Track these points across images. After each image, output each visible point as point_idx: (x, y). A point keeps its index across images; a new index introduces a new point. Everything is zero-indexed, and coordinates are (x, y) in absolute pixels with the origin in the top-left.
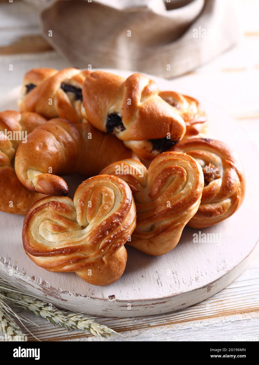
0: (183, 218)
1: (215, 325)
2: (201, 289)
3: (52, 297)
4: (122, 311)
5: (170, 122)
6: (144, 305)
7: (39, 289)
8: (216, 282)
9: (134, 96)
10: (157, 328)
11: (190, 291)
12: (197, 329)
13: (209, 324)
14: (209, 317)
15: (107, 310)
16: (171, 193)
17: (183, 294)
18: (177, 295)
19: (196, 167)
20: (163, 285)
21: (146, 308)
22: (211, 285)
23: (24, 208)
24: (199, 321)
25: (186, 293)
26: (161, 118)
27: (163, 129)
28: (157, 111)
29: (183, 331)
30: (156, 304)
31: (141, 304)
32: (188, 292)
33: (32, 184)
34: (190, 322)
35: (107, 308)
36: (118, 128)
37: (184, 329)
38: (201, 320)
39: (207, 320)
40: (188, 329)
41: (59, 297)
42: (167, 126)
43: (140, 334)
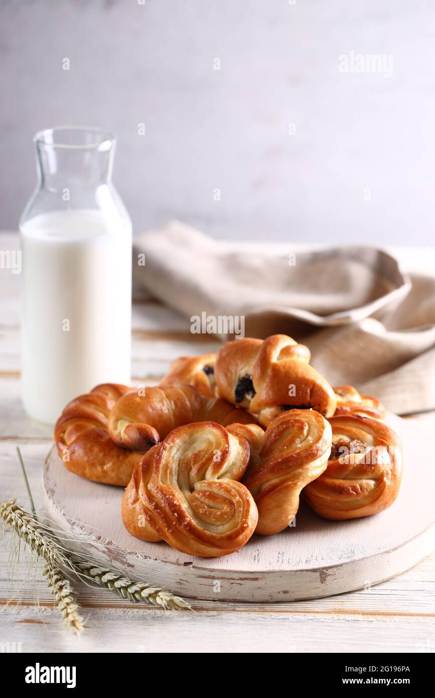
0: (296, 477)
1: (323, 620)
2: (310, 572)
3: (118, 563)
4: (200, 584)
5: (311, 386)
6: (229, 579)
7: (104, 552)
8: (333, 569)
9: (269, 351)
10: (243, 613)
11: (293, 571)
12: (296, 621)
13: (314, 618)
14: (318, 612)
15: (181, 581)
16: (284, 447)
17: (282, 573)
18: (274, 572)
19: (321, 422)
20: (261, 561)
21: (232, 584)
22: (325, 571)
23: (113, 471)
24: (304, 614)
25: (287, 571)
26: (299, 378)
27: (300, 392)
28: (296, 370)
29: (276, 620)
30: (245, 579)
31: (225, 576)
32: (290, 571)
33: (120, 435)
34: (290, 613)
35: (181, 579)
36: (249, 394)
37: (279, 618)
38: (305, 614)
39: (313, 614)
40: (284, 619)
41: (125, 560)
42: (307, 390)
43: (218, 616)
